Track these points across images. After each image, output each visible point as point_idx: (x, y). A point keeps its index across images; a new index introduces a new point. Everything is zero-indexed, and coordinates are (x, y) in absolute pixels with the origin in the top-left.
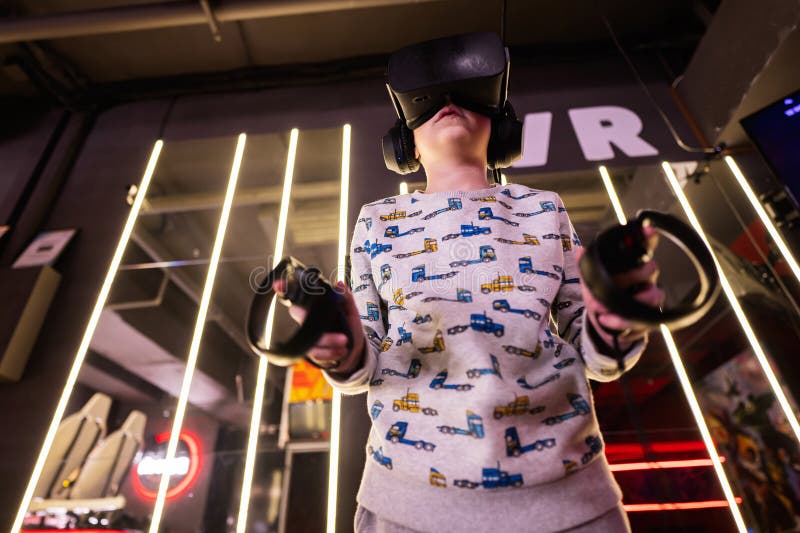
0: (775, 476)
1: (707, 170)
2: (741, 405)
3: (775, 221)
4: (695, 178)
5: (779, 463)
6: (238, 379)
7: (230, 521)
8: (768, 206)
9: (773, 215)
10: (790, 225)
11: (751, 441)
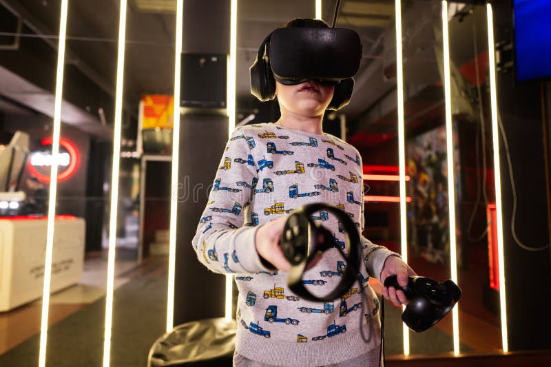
0: (433, 196)
1: (471, 12)
2: (430, 157)
3: (498, 65)
4: (460, 16)
5: (436, 189)
6: (101, 111)
7: (106, 187)
8: (498, 53)
9: (498, 61)
10: (505, 71)
11: (427, 177)
